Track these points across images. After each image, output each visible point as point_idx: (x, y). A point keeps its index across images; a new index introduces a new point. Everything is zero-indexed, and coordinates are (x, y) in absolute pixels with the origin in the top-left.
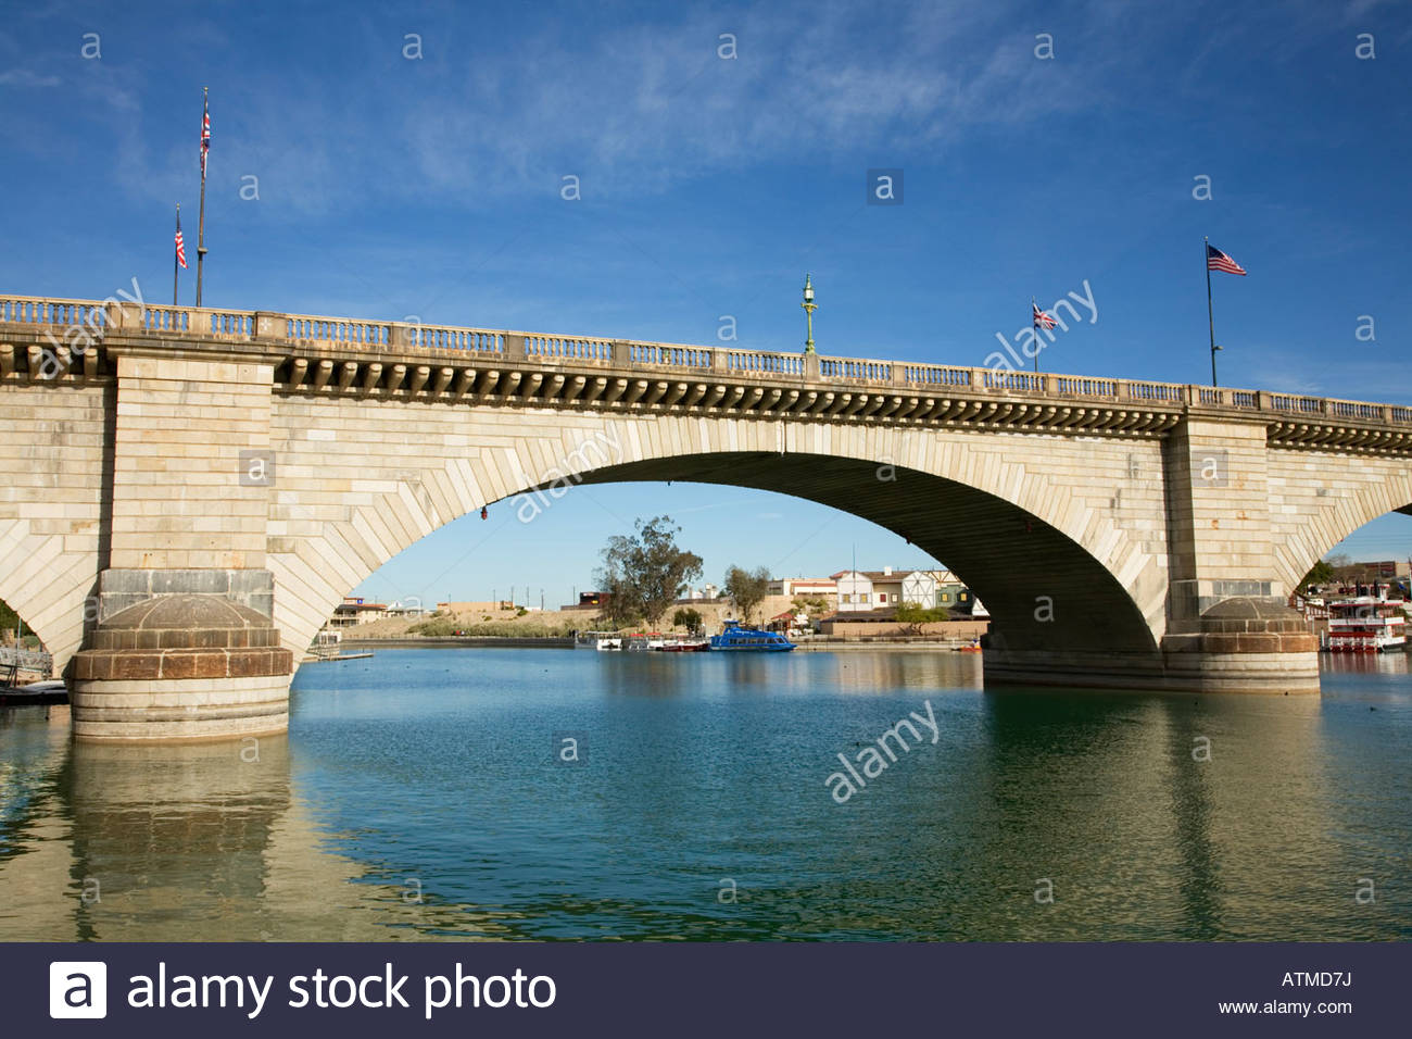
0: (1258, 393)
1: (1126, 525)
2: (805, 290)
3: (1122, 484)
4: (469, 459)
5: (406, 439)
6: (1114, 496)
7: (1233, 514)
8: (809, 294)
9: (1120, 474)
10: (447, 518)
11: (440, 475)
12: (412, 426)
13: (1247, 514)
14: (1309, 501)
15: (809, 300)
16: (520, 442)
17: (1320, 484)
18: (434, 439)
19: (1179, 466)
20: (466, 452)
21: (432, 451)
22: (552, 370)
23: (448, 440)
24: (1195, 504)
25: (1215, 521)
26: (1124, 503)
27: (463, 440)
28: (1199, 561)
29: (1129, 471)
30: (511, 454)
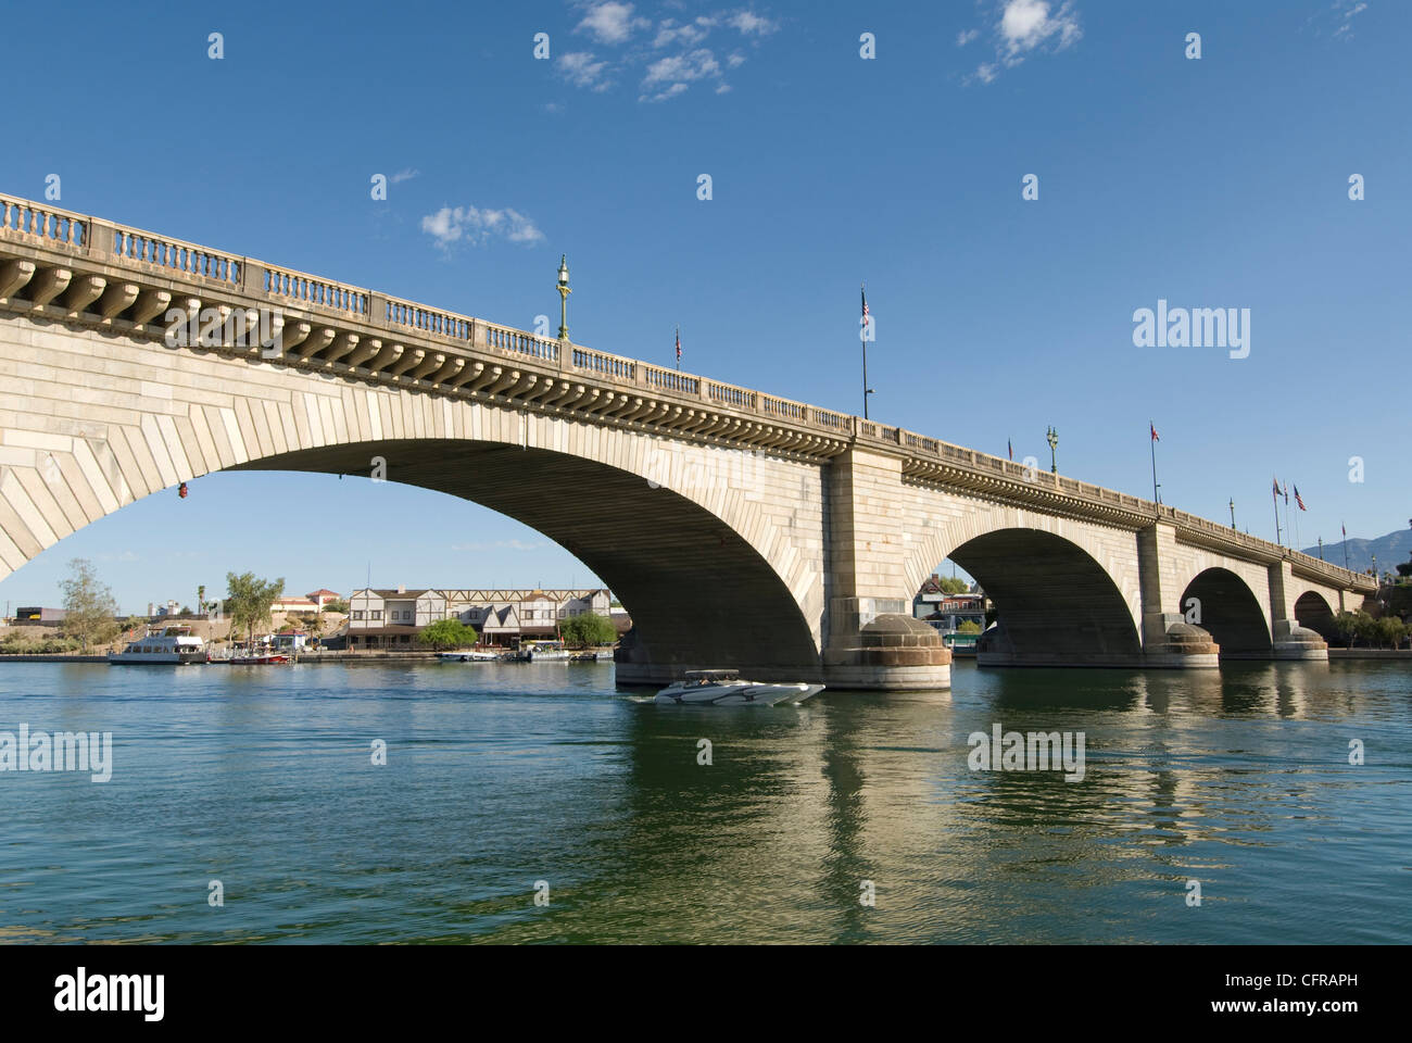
0: (898, 430)
1: (800, 544)
2: (560, 271)
3: (798, 505)
4: (173, 417)
5: (89, 380)
6: (791, 515)
7: (881, 538)
8: (565, 277)
9: (797, 495)
10: (141, 492)
11: (134, 435)
12: (97, 365)
13: (890, 538)
14: (918, 530)
15: (563, 283)
16: (241, 404)
17: (924, 515)
18: (127, 385)
19: (841, 491)
20: (171, 408)
21: (125, 400)
22: (299, 315)
23: (146, 388)
24: (856, 526)
25: (869, 544)
26: (799, 523)
27: (167, 392)
28: (859, 579)
29: (802, 492)
30: (228, 415)
